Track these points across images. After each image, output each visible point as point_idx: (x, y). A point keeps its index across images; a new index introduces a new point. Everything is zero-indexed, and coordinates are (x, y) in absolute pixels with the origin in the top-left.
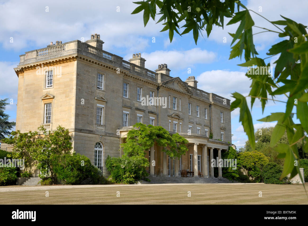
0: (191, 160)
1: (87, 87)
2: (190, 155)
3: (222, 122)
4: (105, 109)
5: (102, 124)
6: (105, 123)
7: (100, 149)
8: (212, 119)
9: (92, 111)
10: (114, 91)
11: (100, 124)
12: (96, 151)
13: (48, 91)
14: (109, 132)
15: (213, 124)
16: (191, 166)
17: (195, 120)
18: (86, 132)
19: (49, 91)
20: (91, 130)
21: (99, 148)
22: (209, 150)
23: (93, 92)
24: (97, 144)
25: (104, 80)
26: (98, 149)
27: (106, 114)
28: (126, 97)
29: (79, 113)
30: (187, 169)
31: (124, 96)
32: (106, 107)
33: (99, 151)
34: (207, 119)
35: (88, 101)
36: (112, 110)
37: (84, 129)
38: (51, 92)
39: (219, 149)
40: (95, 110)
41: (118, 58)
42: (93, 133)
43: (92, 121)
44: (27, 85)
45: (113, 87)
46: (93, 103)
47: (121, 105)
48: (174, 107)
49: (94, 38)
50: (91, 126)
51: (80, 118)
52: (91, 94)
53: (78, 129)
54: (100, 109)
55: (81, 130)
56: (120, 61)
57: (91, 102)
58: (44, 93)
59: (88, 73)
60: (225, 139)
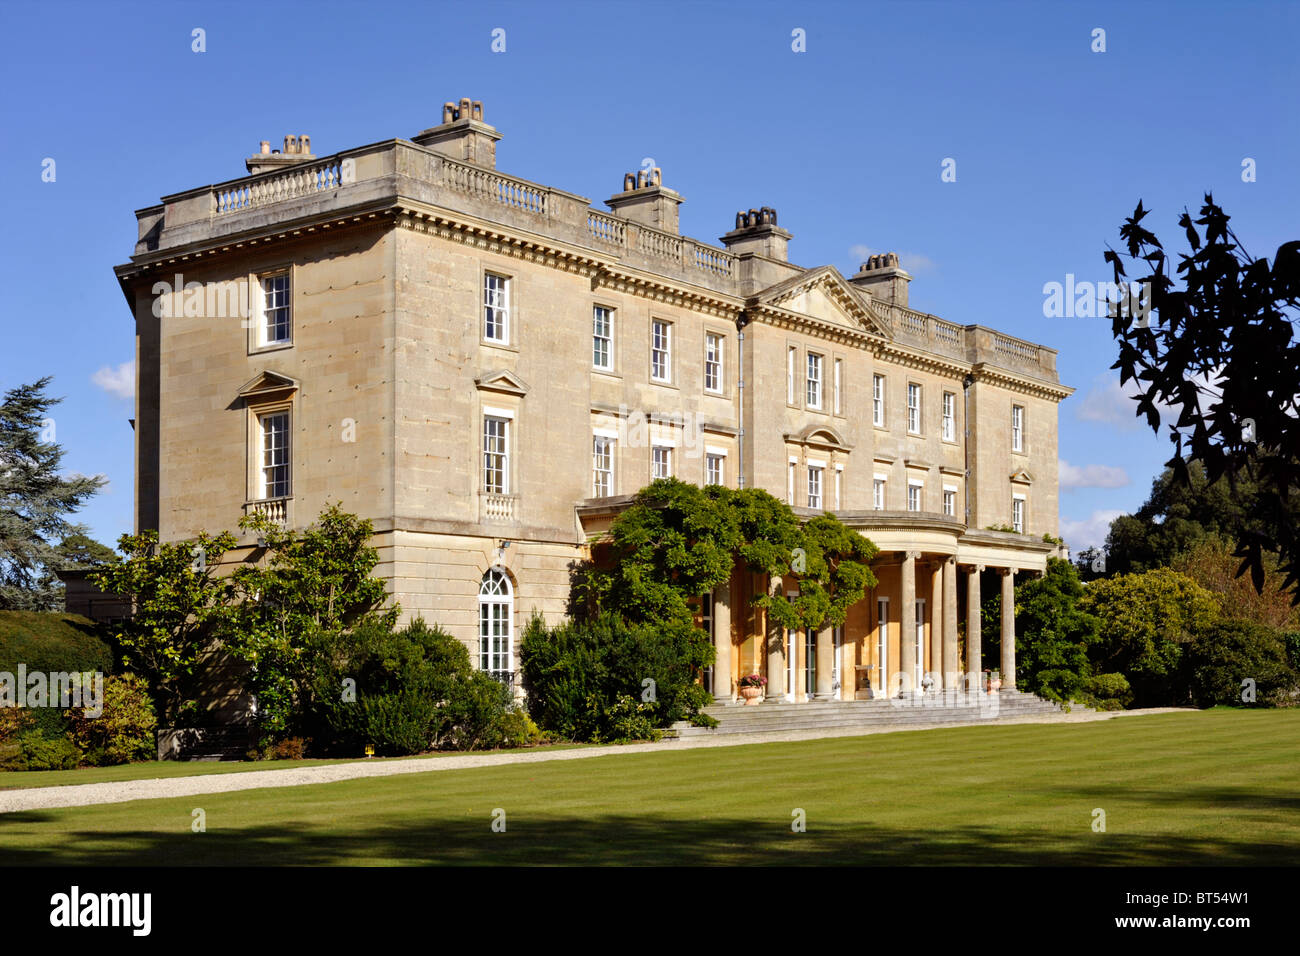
1: (442, 335)
2: (880, 603)
3: (1019, 449)
4: (519, 427)
5: (506, 492)
6: (520, 489)
7: (501, 599)
8: (975, 437)
9: (464, 437)
10: (554, 344)
11: (499, 491)
12: (485, 607)
13: (269, 361)
14: (537, 525)
15: (980, 461)
17: (901, 448)
18: (440, 530)
19: (276, 361)
20: (462, 517)
21: (497, 593)
22: (964, 572)
23: (467, 356)
24: (486, 576)
25: (512, 302)
26: (491, 599)
28: (604, 368)
29: (411, 452)
31: (597, 363)
32: (520, 416)
33: (497, 607)
34: (951, 438)
35: (446, 396)
36: (547, 427)
37: (435, 515)
38: (285, 363)
39: (1005, 571)
40: (476, 433)
41: (570, 204)
42: (472, 530)
43: (467, 480)
44: (174, 337)
45: (550, 330)
46: (470, 404)
47: (584, 405)
48: (811, 398)
49: (455, 119)
50: (462, 504)
51: (415, 469)
52: (459, 365)
53: (409, 519)
54: (495, 425)
55: (422, 521)
56: (576, 214)
57: (461, 399)
58: (255, 369)
59: (444, 277)
60: (1030, 524)
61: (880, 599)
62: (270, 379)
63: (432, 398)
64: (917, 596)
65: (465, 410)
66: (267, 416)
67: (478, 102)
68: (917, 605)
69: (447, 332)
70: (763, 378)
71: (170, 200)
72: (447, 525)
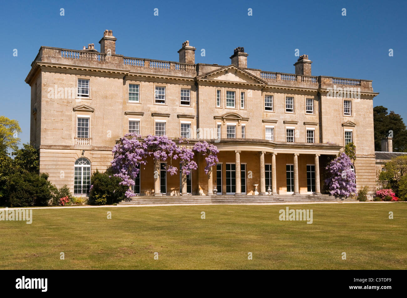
4: (92, 120)
9: (69, 123)
10: (107, 96)
14: (99, 146)
17: (282, 117)
18: (58, 148)
20: (67, 145)
23: (70, 102)
24: (80, 160)
25: (90, 86)
26: (82, 165)
28: (135, 102)
31: (133, 100)
35: (62, 113)
36: (104, 119)
37: (57, 144)
38: (36, 106)
40: (74, 122)
41: (114, 57)
42: (71, 148)
43: (70, 135)
45: (105, 93)
46: (71, 115)
47: (120, 112)
50: (68, 141)
51: (49, 132)
52: (67, 104)
53: (46, 146)
54: (84, 120)
55: (51, 146)
56: (117, 60)
57: (67, 114)
59: (61, 81)
63: (56, 114)
65: (69, 116)
70: (204, 100)
72: (61, 147)
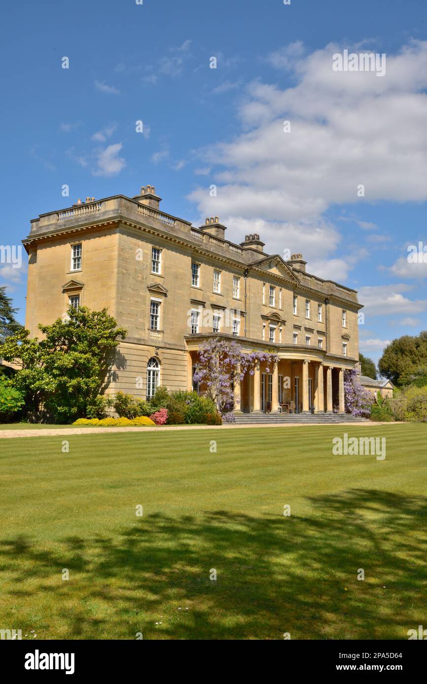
0: (297, 386)
1: (136, 269)
2: (296, 379)
3: (345, 326)
4: (164, 306)
5: (158, 329)
6: (164, 328)
7: (155, 369)
8: (329, 321)
9: (143, 308)
10: (177, 276)
11: (156, 328)
12: (149, 371)
13: (74, 276)
14: (169, 342)
15: (331, 330)
16: (296, 395)
17: (303, 323)
19: (76, 276)
20: (141, 337)
21: (154, 367)
22: (326, 369)
23: (145, 277)
24: (150, 360)
25: (162, 259)
26: (151, 368)
27: (164, 313)
28: (196, 286)
29: (122, 312)
30: (290, 399)
31: (193, 284)
32: (165, 302)
33: (154, 372)
34: (321, 321)
35: (137, 292)
36: (174, 306)
37: (131, 336)
38: (79, 278)
39: (340, 369)
40: (148, 307)
41: (184, 225)
42: (143, 342)
43: (144, 324)
44: (41, 267)
45: (176, 270)
46: (145, 296)
47: (188, 299)
48: (271, 302)
49: (145, 192)
50: (142, 333)
51: (124, 318)
52: (142, 281)
54: (155, 304)
56: (186, 228)
57: (141, 293)
58: (69, 278)
60: (349, 353)
61: (296, 377)
62: (73, 283)
63: (131, 292)
64: (309, 377)
65: (144, 298)
66: (73, 297)
67: (153, 187)
68: (309, 380)
69: (138, 268)
70: (254, 294)
71: (42, 216)
